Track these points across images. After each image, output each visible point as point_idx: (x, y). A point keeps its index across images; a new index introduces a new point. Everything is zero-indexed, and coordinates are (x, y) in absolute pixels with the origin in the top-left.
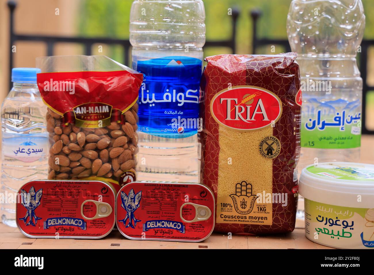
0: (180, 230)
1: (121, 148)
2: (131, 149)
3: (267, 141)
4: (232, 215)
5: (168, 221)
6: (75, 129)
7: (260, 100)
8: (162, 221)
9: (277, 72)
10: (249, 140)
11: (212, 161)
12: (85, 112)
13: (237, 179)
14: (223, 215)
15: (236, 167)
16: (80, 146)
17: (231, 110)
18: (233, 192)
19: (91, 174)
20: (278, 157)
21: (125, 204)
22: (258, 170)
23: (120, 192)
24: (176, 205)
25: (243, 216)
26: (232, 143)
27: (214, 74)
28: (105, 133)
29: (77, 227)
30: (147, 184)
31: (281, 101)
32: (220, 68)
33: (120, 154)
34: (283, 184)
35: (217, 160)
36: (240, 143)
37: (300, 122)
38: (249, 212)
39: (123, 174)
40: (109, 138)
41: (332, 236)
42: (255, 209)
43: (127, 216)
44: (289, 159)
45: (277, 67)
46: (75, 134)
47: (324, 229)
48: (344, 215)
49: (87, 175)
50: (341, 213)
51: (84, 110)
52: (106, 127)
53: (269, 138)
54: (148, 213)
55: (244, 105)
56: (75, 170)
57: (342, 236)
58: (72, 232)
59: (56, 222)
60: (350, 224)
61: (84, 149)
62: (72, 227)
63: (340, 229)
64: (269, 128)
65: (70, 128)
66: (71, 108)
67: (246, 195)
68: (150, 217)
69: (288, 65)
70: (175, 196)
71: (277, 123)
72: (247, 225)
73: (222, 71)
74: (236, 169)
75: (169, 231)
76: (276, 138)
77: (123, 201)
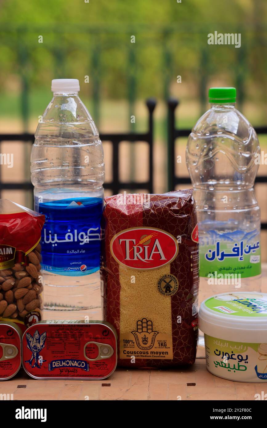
0: (84, 368)
1: (26, 289)
2: (35, 289)
3: (165, 280)
4: (134, 351)
5: (73, 360)
7: (157, 240)
8: (66, 360)
9: (172, 213)
10: (147, 279)
11: (114, 299)
13: (138, 316)
14: (126, 351)
17: (129, 250)
18: (135, 329)
20: (176, 294)
21: (31, 345)
22: (158, 307)
24: (80, 345)
25: (145, 352)
27: (112, 216)
28: (10, 274)
30: (51, 325)
31: (177, 240)
32: (118, 210)
33: (24, 295)
35: (118, 298)
36: (139, 282)
38: (151, 347)
39: (28, 314)
40: (13, 279)
41: (229, 369)
42: (156, 344)
43: (33, 356)
44: (187, 295)
45: (172, 208)
47: (222, 362)
48: (239, 349)
50: (235, 348)
52: (11, 268)
53: (167, 276)
54: (53, 353)
55: (142, 245)
57: (238, 369)
60: (245, 358)
63: (236, 362)
64: (167, 267)
67: (147, 332)
68: (55, 356)
69: (182, 206)
70: (78, 335)
71: (174, 261)
72: (149, 360)
73: (120, 213)
74: (137, 307)
75: (74, 370)
76: (173, 275)
77: (28, 342)
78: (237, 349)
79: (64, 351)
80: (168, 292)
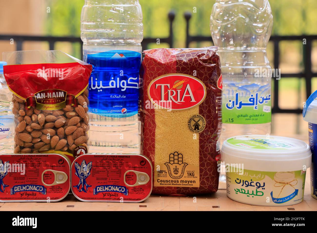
0: (124, 193)
1: (75, 126)
2: (83, 127)
3: (195, 119)
4: (166, 180)
5: (114, 186)
6: (36, 111)
7: (188, 85)
8: (109, 186)
9: (201, 62)
11: (150, 136)
12: (44, 97)
13: (171, 150)
14: (159, 180)
15: (170, 141)
16: (40, 126)
18: (167, 161)
19: (50, 148)
20: (203, 131)
21: (79, 173)
22: (188, 142)
23: (74, 163)
24: (120, 173)
25: (176, 181)
26: (166, 121)
27: (150, 64)
28: (62, 114)
29: (38, 192)
30: (96, 155)
31: (205, 85)
32: (155, 59)
33: (73, 132)
34: (208, 153)
35: (154, 135)
36: (172, 120)
37: (222, 103)
38: (181, 177)
39: (77, 148)
40: (65, 118)
41: (248, 195)
42: (186, 174)
43: (80, 182)
44: (213, 133)
45: (201, 58)
46: (36, 116)
47: (242, 189)
48: (257, 177)
49: (46, 149)
50: (254, 176)
51: (43, 96)
52: (62, 109)
53: (196, 116)
54: (98, 180)
55: (175, 90)
56: (36, 145)
57: (256, 194)
58: (35, 197)
59: (21, 189)
60: (262, 185)
61: (43, 127)
62: (35, 192)
63: (254, 189)
64: (196, 108)
65: (32, 111)
66: (33, 94)
67: (178, 163)
68: (99, 183)
69: (210, 56)
70: (120, 165)
71: (202, 104)
72: (179, 187)
73: (157, 62)
74: (170, 142)
75: (115, 194)
76: (201, 116)
77: (76, 170)
78: (256, 177)
79: (107, 178)
80: (197, 129)
